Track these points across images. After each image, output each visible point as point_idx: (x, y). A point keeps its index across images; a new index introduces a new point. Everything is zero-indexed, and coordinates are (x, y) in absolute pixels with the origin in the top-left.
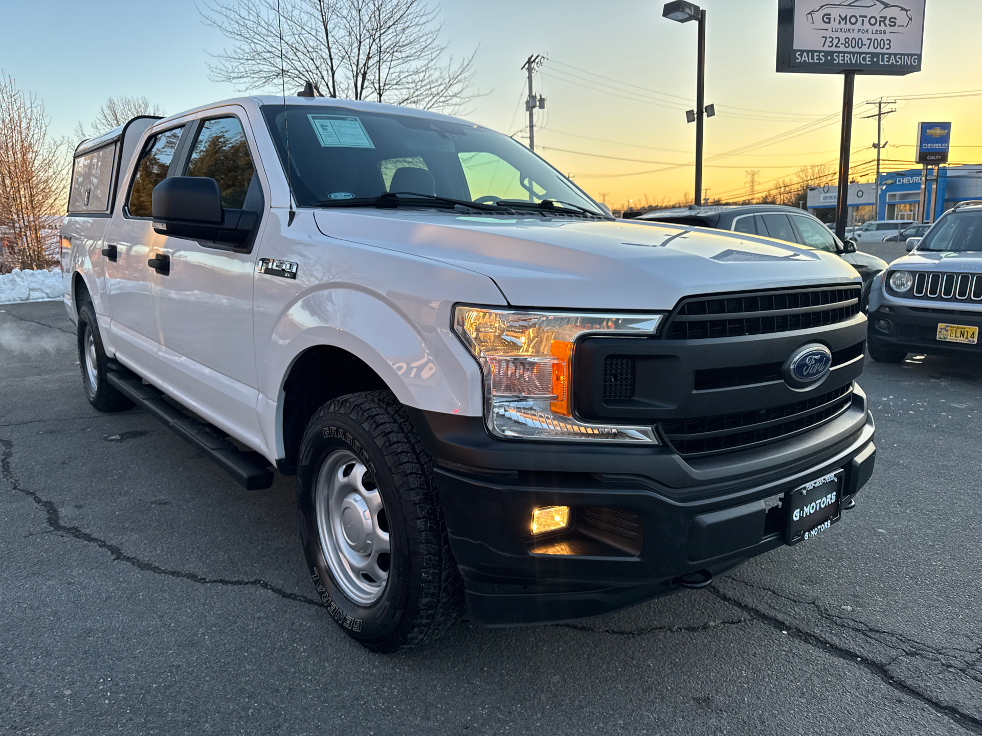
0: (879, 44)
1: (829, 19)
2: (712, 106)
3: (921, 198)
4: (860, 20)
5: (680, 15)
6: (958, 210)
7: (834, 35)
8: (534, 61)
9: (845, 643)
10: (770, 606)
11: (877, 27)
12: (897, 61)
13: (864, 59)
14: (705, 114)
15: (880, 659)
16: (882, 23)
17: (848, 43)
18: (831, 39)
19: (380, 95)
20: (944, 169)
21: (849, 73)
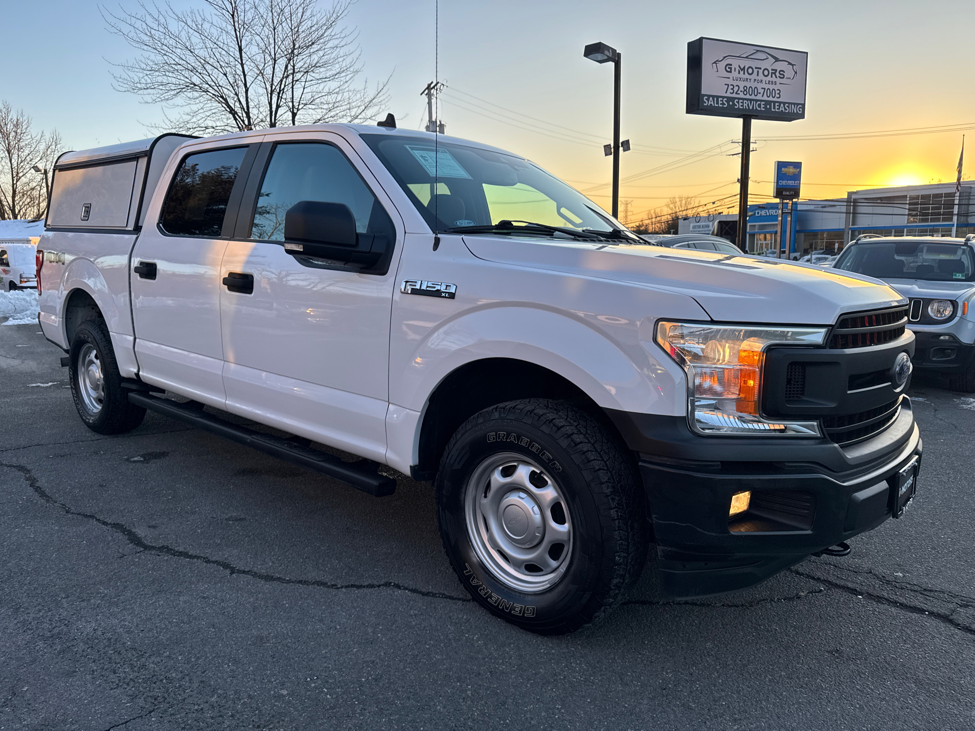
0: (771, 93)
1: (731, 68)
2: (628, 141)
3: (779, 229)
4: (756, 71)
5: (600, 56)
6: (859, 242)
7: (735, 83)
8: (434, 87)
9: (910, 601)
10: (838, 577)
11: (769, 78)
12: (785, 109)
13: (759, 106)
14: (621, 149)
15: (942, 611)
16: (773, 75)
17: (746, 90)
18: (732, 87)
19: (294, 115)
20: (796, 203)
21: (747, 118)
